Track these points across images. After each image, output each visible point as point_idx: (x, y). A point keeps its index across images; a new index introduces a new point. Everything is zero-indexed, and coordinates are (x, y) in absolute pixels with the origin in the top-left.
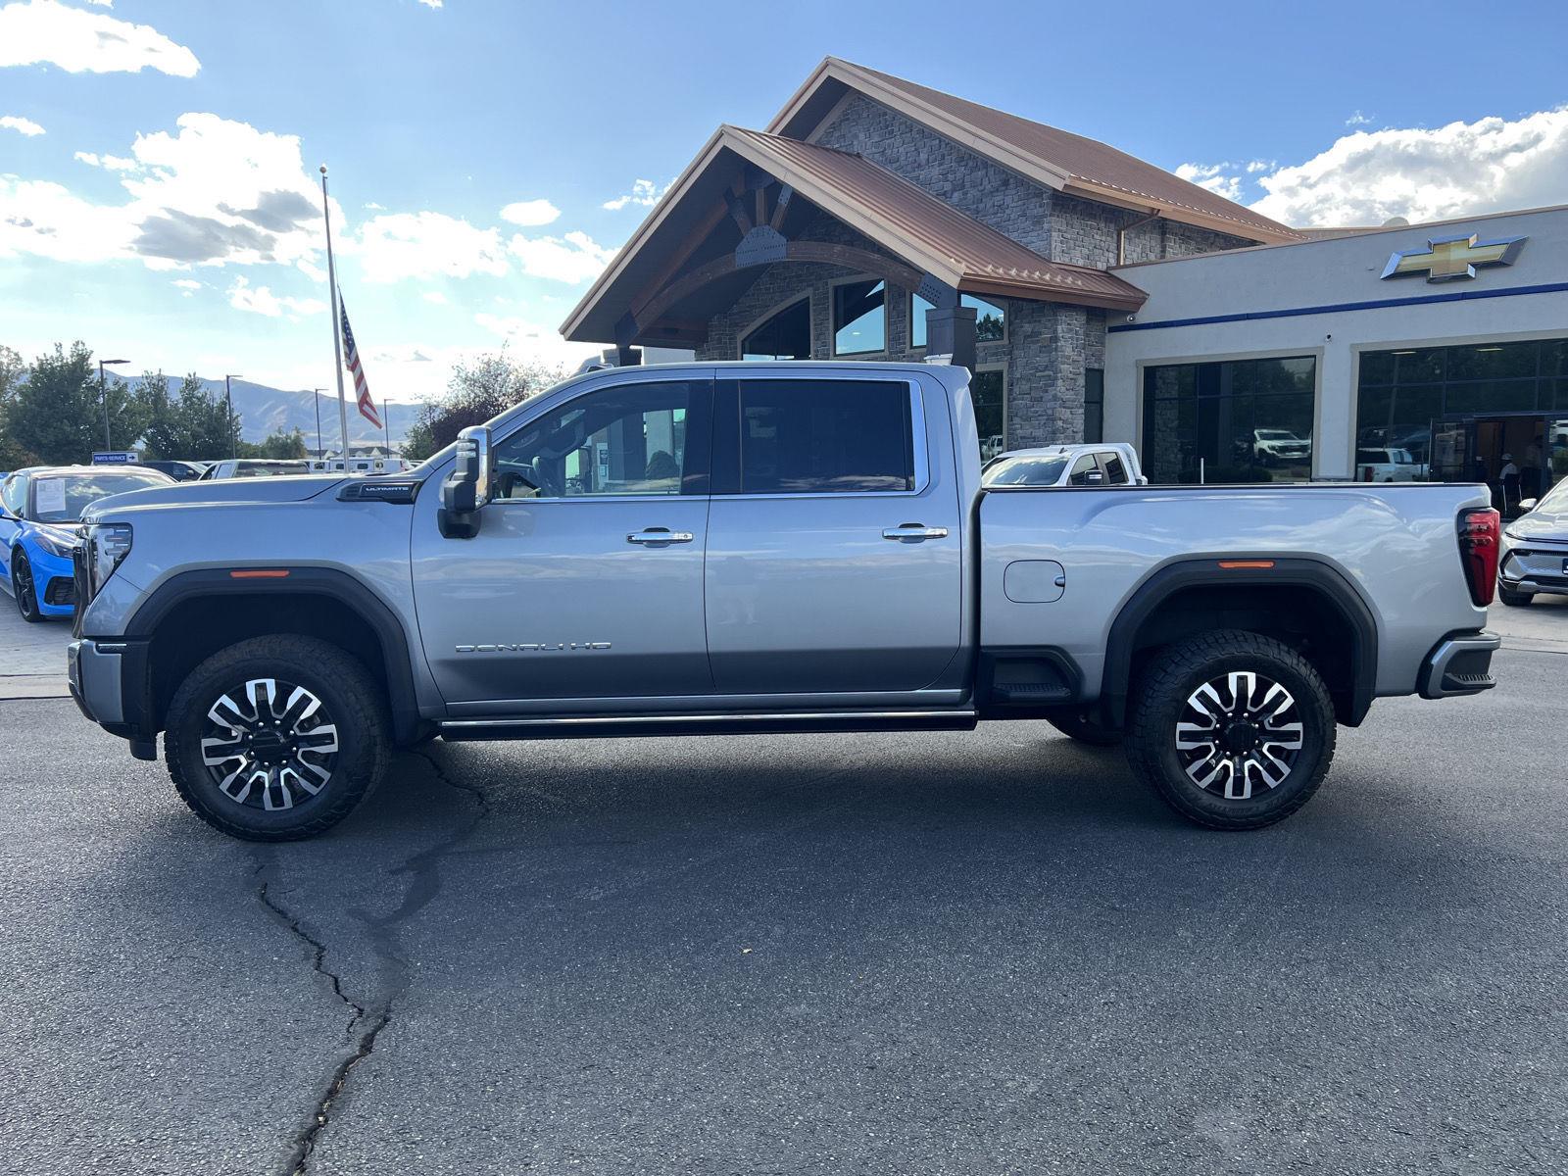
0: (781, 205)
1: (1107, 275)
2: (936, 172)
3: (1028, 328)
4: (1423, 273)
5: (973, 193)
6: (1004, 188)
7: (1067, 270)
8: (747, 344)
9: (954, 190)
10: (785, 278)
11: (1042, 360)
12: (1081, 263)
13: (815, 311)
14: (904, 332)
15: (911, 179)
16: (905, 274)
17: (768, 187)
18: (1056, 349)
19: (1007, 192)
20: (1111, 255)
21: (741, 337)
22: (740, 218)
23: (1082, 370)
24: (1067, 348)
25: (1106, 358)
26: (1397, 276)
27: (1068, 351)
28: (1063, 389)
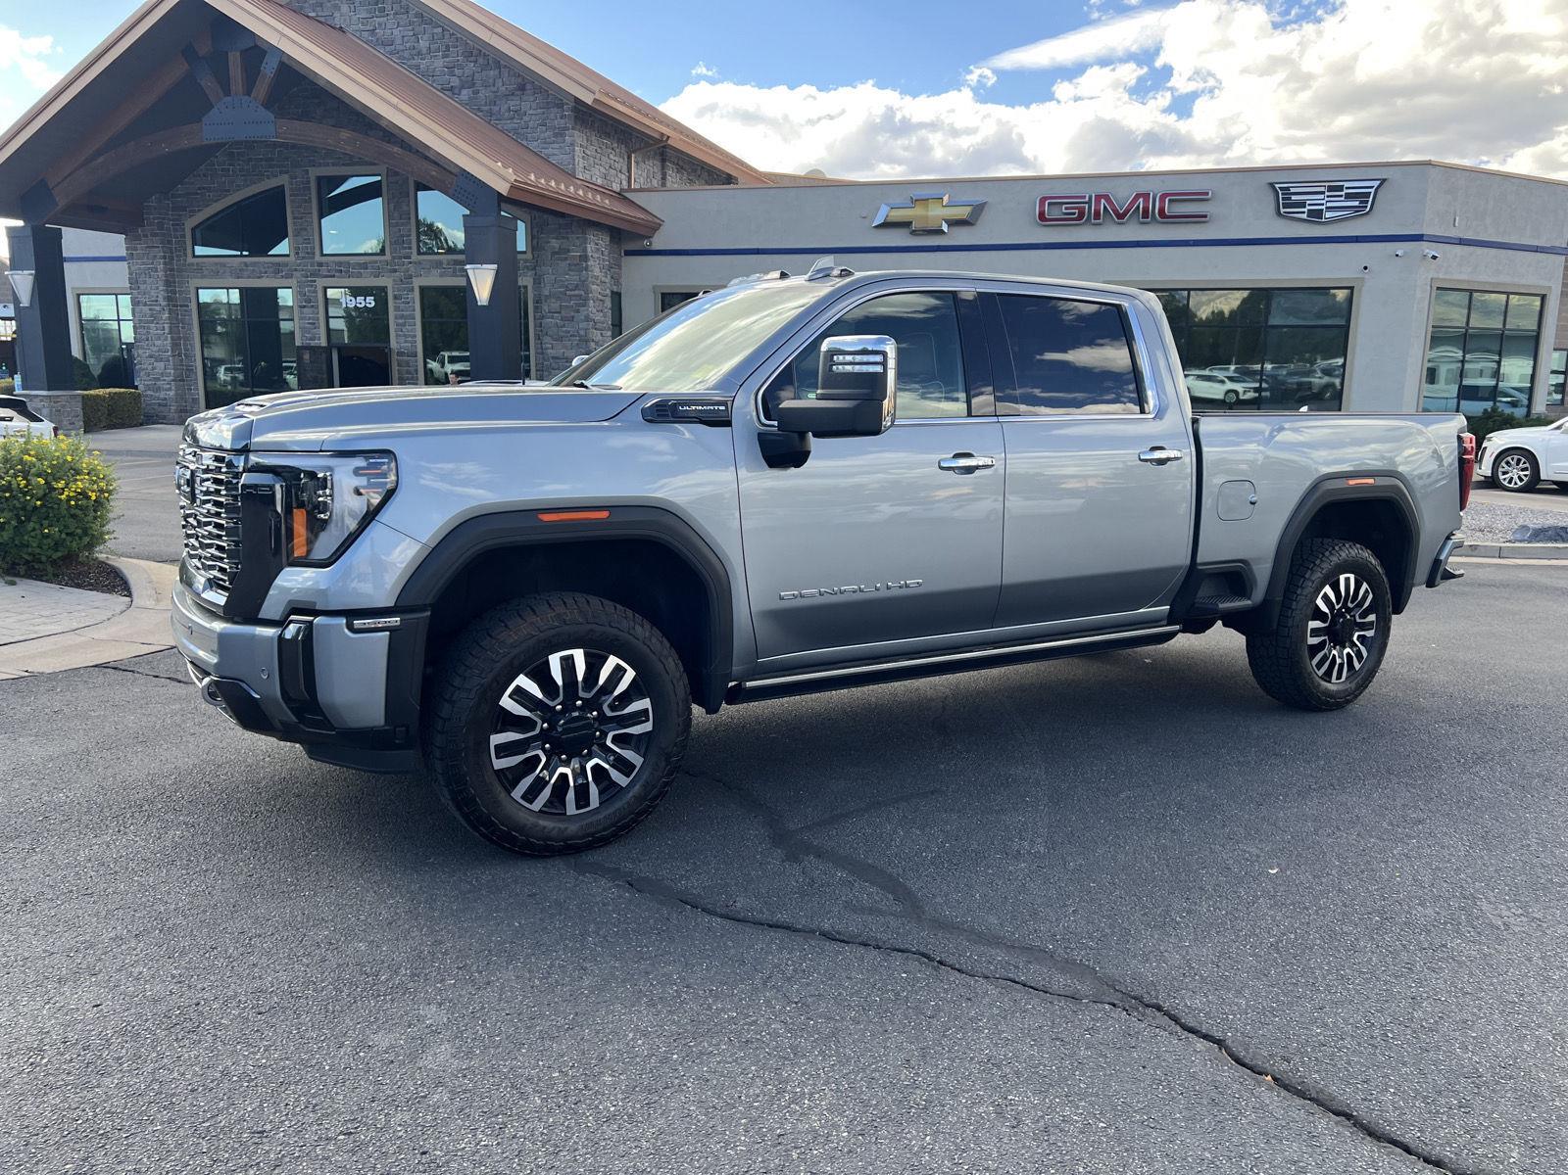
0: (266, 72)
1: (620, 196)
2: (439, 63)
3: (555, 244)
4: (906, 224)
5: (483, 94)
6: (519, 93)
7: (589, 186)
8: (198, 235)
9: (463, 87)
10: (250, 160)
11: (572, 278)
12: (599, 182)
13: (292, 201)
14: (410, 235)
15: (409, 66)
16: (434, 173)
17: (247, 50)
18: (586, 269)
19: (525, 98)
20: (623, 177)
21: (190, 224)
22: (207, 82)
23: (608, 292)
24: (596, 268)
25: (623, 281)
26: (886, 225)
27: (597, 272)
28: (594, 311)
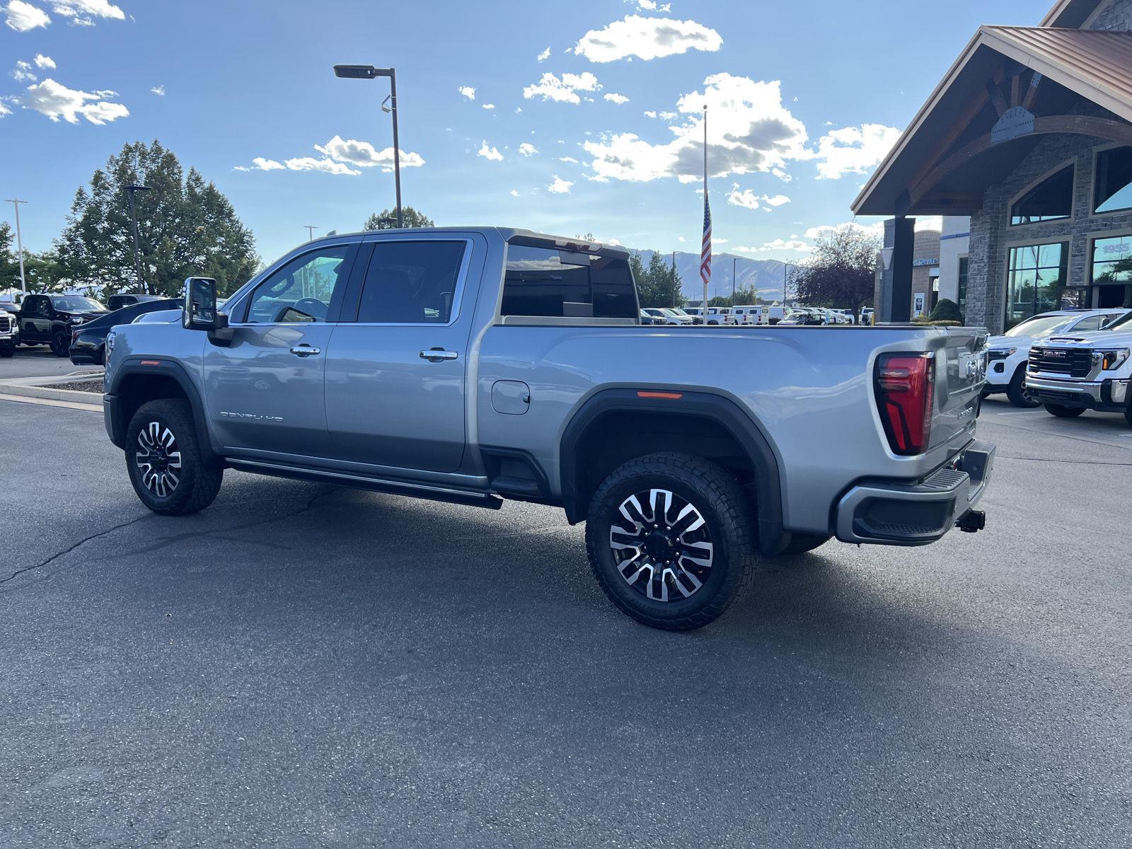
0: (1033, 87)
13: (1078, 174)
21: (1012, 202)
22: (998, 102)
